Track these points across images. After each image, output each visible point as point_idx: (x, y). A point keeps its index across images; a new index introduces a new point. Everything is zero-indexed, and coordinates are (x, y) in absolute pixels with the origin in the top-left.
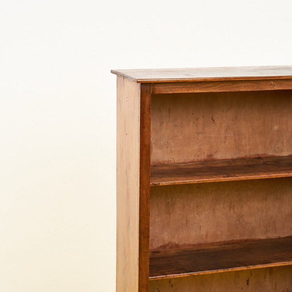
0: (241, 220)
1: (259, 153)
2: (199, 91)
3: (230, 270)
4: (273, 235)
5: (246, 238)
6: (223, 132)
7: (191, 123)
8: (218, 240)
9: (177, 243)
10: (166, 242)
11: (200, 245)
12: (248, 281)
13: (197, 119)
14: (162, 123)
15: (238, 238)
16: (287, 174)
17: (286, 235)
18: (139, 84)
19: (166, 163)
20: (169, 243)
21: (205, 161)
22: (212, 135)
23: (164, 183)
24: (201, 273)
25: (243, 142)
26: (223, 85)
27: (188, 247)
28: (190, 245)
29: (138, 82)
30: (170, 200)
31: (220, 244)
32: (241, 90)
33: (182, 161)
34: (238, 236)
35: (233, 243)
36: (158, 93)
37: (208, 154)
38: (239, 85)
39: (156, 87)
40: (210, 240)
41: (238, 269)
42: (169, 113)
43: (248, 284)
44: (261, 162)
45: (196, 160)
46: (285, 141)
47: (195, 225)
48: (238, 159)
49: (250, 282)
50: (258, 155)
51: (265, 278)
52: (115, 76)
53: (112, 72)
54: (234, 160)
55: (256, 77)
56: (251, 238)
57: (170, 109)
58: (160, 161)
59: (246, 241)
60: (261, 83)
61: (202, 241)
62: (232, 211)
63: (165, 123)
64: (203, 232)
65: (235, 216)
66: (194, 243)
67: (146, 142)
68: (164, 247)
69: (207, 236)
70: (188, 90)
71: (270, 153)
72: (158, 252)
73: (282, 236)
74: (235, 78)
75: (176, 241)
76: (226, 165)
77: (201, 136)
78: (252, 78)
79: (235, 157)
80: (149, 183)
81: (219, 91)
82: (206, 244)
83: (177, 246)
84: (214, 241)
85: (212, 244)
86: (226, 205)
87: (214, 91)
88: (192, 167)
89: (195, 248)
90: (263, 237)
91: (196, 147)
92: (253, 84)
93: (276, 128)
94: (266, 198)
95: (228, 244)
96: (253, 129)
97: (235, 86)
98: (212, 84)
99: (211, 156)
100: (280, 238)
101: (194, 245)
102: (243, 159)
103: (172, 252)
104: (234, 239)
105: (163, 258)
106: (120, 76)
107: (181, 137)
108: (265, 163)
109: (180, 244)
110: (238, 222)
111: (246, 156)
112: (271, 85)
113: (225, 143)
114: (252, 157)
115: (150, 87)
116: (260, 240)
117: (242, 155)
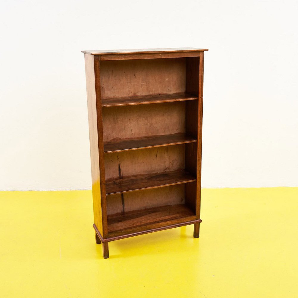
0: (152, 126)
1: (159, 92)
2: (124, 59)
3: (144, 148)
4: (168, 133)
5: (154, 135)
6: (140, 82)
7: (124, 78)
8: (141, 136)
9: (120, 138)
10: (115, 138)
11: (132, 138)
12: (156, 156)
13: (127, 76)
14: (109, 78)
15: (150, 135)
16: (170, 100)
17: (174, 133)
18: (93, 55)
19: (112, 98)
20: (116, 138)
21: (132, 97)
22: (135, 84)
23: (109, 106)
24: (130, 149)
25: (151, 87)
26: (135, 56)
27: (125, 140)
28: (127, 139)
29: (92, 54)
30: (115, 117)
31: (141, 138)
32: (145, 58)
33: (120, 97)
34: (151, 133)
35: (148, 137)
36: (103, 60)
37: (134, 93)
38: (144, 56)
39: (102, 57)
40: (136, 136)
41: (148, 147)
42: (113, 72)
43: (156, 157)
44: (160, 96)
45: (127, 96)
46: (172, 86)
47: (129, 129)
48: (149, 95)
49: (157, 156)
50: (159, 93)
51: (164, 154)
52: (84, 53)
53: (82, 52)
54: (146, 96)
55: (152, 52)
56: (157, 135)
57: (113, 70)
58: (109, 97)
59: (155, 136)
60: (155, 55)
61: (132, 137)
62: (147, 121)
63: (111, 78)
64: (133, 132)
65: (148, 124)
66: (129, 138)
67: (99, 85)
68: (114, 140)
69: (135, 134)
70: (118, 59)
71: (165, 92)
72: (110, 142)
73: (172, 133)
74: (142, 52)
75: (119, 137)
76: (142, 98)
77: (129, 84)
78: (150, 52)
79: (147, 94)
80: (101, 106)
81: (134, 59)
82: (135, 138)
83: (120, 139)
84: (139, 137)
85: (138, 138)
86: (144, 119)
87: (131, 59)
88: (125, 99)
89: (129, 140)
90: (163, 134)
91: (127, 90)
92: (150, 55)
93: (167, 79)
94: (164, 115)
95: (146, 138)
96: (156, 80)
97: (142, 56)
98: (130, 56)
99: (135, 94)
100: (171, 134)
101: (129, 139)
102: (151, 95)
103: (118, 142)
104: (149, 135)
105: (112, 144)
106: (86, 53)
107: (119, 85)
108: (161, 97)
109: (122, 138)
110: (150, 127)
111: (153, 94)
112: (160, 56)
113: (142, 87)
114: (156, 94)
115: (99, 57)
116: (162, 135)
117: (151, 93)
